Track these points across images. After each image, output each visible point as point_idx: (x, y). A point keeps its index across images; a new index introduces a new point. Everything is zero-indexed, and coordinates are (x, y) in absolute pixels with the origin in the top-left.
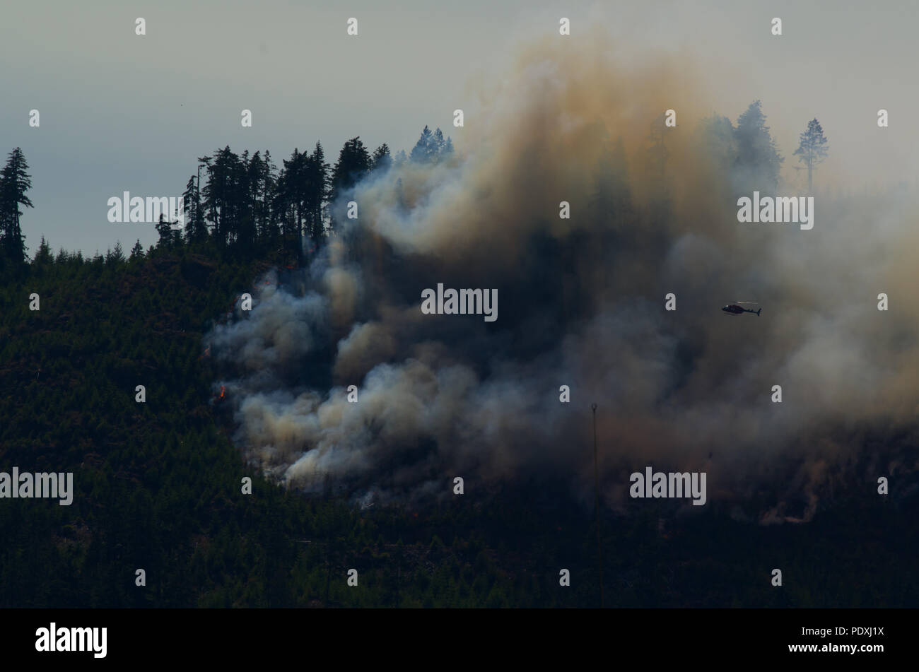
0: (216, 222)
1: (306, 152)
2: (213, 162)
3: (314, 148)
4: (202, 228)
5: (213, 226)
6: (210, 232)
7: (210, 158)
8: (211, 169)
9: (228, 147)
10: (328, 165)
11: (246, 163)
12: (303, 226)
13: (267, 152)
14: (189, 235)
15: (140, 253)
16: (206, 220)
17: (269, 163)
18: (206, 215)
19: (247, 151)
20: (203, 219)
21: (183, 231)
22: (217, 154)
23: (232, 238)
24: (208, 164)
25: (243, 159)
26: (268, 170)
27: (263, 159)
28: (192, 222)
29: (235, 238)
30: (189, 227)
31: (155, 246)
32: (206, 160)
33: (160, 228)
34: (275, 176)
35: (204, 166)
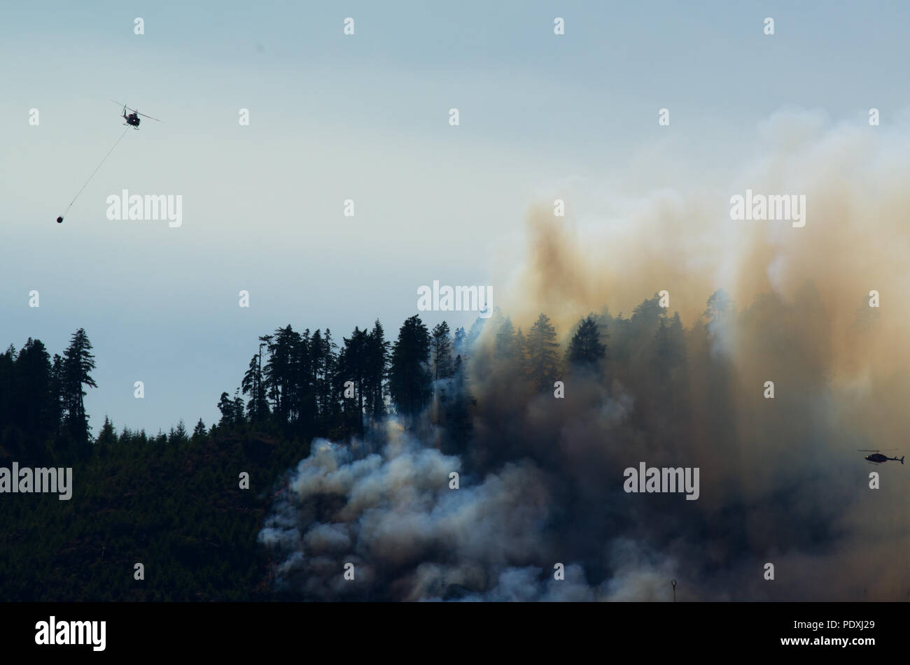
0: (277, 400)
1: (366, 330)
2: (274, 342)
3: (374, 326)
4: (264, 406)
5: (275, 404)
6: (272, 410)
7: (271, 337)
8: (272, 347)
9: (289, 325)
10: (388, 343)
11: (307, 342)
12: (364, 404)
13: (328, 330)
14: (250, 413)
15: (202, 432)
16: (267, 398)
17: (330, 341)
18: (267, 393)
19: (308, 330)
20: (265, 397)
21: (245, 409)
22: (278, 332)
23: (292, 416)
24: (270, 343)
25: (304, 338)
26: (328, 348)
27: (323, 337)
28: (253, 400)
29: (297, 416)
30: (251, 404)
31: (217, 424)
32: (267, 338)
33: (222, 406)
34: (335, 354)
35: (264, 345)
